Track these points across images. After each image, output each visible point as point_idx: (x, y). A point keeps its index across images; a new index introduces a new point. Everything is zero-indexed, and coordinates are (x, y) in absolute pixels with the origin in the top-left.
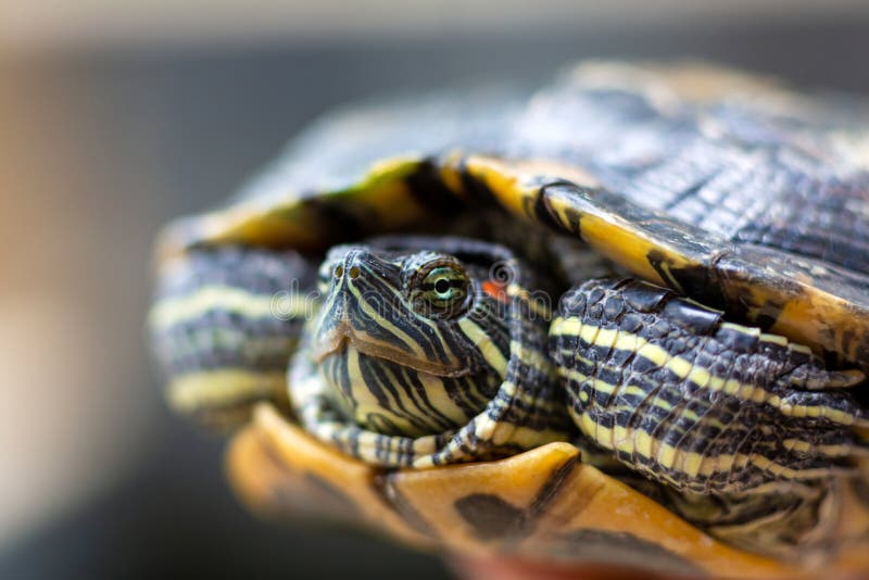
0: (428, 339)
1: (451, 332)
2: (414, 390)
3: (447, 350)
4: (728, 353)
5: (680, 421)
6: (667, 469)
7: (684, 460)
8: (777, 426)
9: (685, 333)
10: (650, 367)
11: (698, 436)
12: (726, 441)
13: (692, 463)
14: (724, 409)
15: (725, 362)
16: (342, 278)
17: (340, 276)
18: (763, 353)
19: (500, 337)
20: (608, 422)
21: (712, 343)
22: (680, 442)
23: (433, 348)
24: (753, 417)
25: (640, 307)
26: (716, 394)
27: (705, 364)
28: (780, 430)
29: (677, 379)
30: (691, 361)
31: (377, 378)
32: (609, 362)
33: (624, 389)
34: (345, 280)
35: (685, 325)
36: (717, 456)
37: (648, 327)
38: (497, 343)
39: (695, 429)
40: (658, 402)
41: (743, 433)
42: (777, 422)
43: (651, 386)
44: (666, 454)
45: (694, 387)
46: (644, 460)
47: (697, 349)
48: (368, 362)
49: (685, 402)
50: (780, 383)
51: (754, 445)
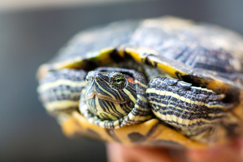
0: (116, 94)
1: (121, 92)
2: (112, 107)
3: (121, 97)
4: (194, 94)
5: (184, 112)
6: (181, 124)
7: (185, 121)
8: (206, 111)
9: (183, 90)
10: (175, 100)
11: (188, 115)
12: (195, 116)
13: (187, 122)
14: (195, 108)
15: (194, 97)
16: (94, 80)
17: (93, 79)
18: (202, 93)
19: (133, 93)
20: (165, 114)
21: (190, 92)
22: (184, 117)
23: (117, 96)
24: (201, 109)
25: (171, 85)
26: (192, 105)
27: (189, 98)
28: (207, 112)
29: (182, 102)
30: (186, 97)
31: (103, 104)
32: (164, 99)
33: (169, 105)
34: (94, 81)
35: (183, 88)
36: (193, 120)
37: (173, 89)
38: (132, 94)
39: (188, 114)
40: (178, 108)
41: (199, 113)
42: (206, 110)
43: (176, 104)
44: (180, 120)
45: (187, 104)
46: (174, 122)
47: (187, 94)
48: (101, 101)
49: (185, 107)
50: (207, 100)
51: (201, 116)
